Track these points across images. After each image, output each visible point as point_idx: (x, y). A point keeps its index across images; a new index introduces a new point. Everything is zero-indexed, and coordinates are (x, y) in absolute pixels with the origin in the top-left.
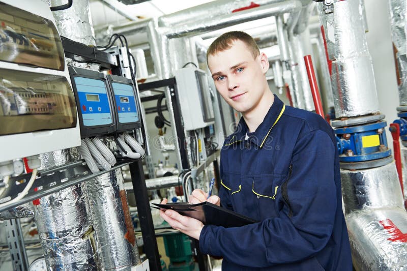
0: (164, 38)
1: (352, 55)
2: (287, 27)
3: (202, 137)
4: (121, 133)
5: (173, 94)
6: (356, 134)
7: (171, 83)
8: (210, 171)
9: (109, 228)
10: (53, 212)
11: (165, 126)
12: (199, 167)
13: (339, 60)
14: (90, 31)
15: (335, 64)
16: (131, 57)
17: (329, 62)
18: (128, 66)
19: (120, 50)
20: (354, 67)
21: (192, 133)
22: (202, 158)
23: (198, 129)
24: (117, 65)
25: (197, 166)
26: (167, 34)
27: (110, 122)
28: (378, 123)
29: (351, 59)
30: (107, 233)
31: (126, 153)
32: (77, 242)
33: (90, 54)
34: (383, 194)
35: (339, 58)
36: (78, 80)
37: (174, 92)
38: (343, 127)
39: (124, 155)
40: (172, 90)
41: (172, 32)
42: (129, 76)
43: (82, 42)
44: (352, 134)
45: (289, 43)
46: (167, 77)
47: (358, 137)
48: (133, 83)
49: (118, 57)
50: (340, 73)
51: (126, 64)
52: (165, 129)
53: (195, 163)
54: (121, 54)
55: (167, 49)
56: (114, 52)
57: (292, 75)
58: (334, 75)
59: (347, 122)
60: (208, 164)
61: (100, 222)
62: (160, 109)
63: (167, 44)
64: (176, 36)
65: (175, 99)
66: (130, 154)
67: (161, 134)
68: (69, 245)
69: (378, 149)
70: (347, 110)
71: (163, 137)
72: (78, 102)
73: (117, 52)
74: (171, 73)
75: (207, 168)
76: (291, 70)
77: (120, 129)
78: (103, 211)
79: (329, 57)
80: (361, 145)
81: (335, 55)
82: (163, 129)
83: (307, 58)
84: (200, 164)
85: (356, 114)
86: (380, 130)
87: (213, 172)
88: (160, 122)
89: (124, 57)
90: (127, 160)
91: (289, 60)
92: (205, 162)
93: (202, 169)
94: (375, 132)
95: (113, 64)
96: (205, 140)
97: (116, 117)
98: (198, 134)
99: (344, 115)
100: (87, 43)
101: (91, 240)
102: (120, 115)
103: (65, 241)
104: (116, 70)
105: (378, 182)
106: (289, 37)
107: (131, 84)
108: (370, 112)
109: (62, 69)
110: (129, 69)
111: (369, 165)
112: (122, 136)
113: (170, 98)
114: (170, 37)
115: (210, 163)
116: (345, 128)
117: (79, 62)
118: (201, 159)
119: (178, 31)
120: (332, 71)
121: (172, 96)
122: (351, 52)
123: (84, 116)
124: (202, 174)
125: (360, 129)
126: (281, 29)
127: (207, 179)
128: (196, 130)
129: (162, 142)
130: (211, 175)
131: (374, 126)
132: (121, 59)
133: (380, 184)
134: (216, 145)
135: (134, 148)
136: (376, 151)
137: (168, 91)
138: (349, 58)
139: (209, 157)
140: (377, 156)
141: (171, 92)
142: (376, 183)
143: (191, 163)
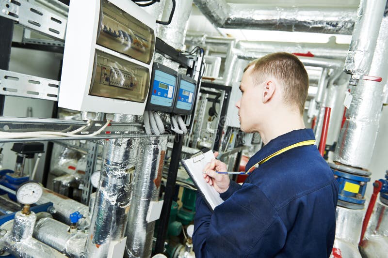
0: (235, 57)
1: (364, 120)
2: (329, 78)
3: (235, 134)
4: (176, 114)
5: (226, 98)
6: (342, 178)
7: (228, 89)
8: (233, 158)
9: (146, 171)
10: (115, 148)
11: (214, 116)
12: (225, 152)
13: (351, 119)
14: (182, 40)
15: (348, 122)
16: (203, 66)
17: (344, 118)
18: (199, 70)
19: (197, 58)
20: (362, 129)
21: (229, 128)
22: (230, 147)
23: (235, 128)
24: (192, 67)
25: (223, 151)
26: (239, 55)
27: (169, 105)
28: (363, 177)
29: (361, 122)
30: (144, 174)
31: (174, 128)
32: (122, 172)
33: (176, 55)
34: (344, 229)
35: (353, 118)
36: (157, 72)
37: (227, 96)
38: (334, 169)
39: (172, 129)
40: (227, 94)
41: (242, 54)
42: (196, 79)
43: (174, 47)
44: (339, 177)
45: (326, 91)
46: (227, 84)
47: (344, 181)
48: (197, 83)
49: (194, 62)
50: (349, 129)
51: (198, 69)
52: (214, 118)
53: (223, 149)
54: (197, 61)
55: (234, 65)
56: (193, 58)
57: (320, 113)
58: (344, 129)
59: (338, 167)
60: (233, 153)
61: (142, 165)
63: (236, 62)
64: (244, 58)
65: (226, 102)
66: (176, 130)
67: (210, 120)
68: (116, 172)
69: (355, 195)
70: (343, 158)
71: (210, 123)
72: (153, 87)
73: (195, 59)
74: (231, 83)
75: (232, 155)
76: (320, 110)
77: (174, 112)
78: (146, 159)
79: (346, 114)
80: (343, 187)
81: (350, 114)
82: (212, 117)
83: (328, 109)
84: (226, 151)
85: (348, 163)
86: (362, 183)
87: (235, 159)
88: (212, 112)
89: (198, 64)
90: (174, 133)
91: (321, 102)
92: (231, 151)
93: (227, 154)
94: (358, 182)
95: (190, 66)
96: (237, 136)
97: (175, 103)
98: (233, 131)
99: (339, 161)
100: (176, 47)
101: (131, 175)
102: (179, 102)
103: (115, 169)
104: (190, 71)
105: (344, 219)
106: (328, 86)
107: (195, 84)
108: (360, 166)
109: (149, 63)
110: (199, 73)
111: (342, 204)
112: (176, 116)
113: (223, 99)
114: (240, 57)
115: (236, 152)
116: (336, 171)
117: (167, 58)
118: (229, 148)
119: (247, 55)
120: (344, 125)
121: (225, 99)
122: (363, 117)
123: (153, 97)
124: (226, 157)
125: (347, 176)
126: (324, 78)
127: (229, 162)
128: (233, 128)
129: (208, 125)
130: (233, 161)
131: (360, 178)
132: (195, 65)
133: (346, 220)
134: (244, 142)
135: (180, 126)
136: (353, 197)
137: (224, 93)
138: (360, 121)
139: (235, 149)
140: (354, 200)
141: (225, 96)
142: (342, 219)
143: (221, 148)
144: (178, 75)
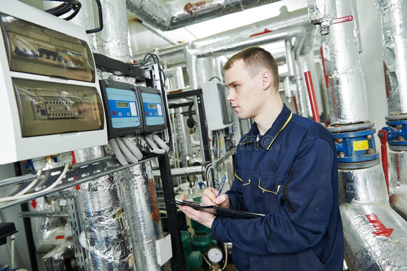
0: (194, 57)
1: (346, 72)
2: (294, 49)
3: (222, 136)
4: (150, 133)
5: (199, 102)
6: (347, 139)
7: (199, 93)
8: (230, 163)
9: (139, 209)
10: (91, 195)
11: (195, 126)
12: (218, 159)
13: (334, 75)
14: (128, 50)
15: (332, 79)
16: (162, 72)
17: (326, 77)
18: (159, 79)
19: (153, 67)
20: (348, 81)
21: (214, 132)
22: (222, 152)
23: (220, 130)
24: (150, 78)
25: (217, 159)
26: (197, 54)
27: (138, 124)
28: (368, 130)
29: (345, 75)
30: (137, 213)
31: (152, 149)
32: (108, 220)
33: (127, 69)
34: (370, 192)
35: (335, 74)
36: (108, 90)
37: (200, 100)
38: (336, 133)
39: (151, 151)
40: (199, 98)
41: (200, 53)
42: (159, 88)
43: (121, 60)
44: (344, 139)
45: (296, 62)
46: (196, 88)
47: (350, 141)
48: (161, 92)
49: (151, 72)
50: (336, 86)
51: (157, 77)
52: (195, 128)
53: (216, 157)
54: (153, 69)
55: (196, 66)
56: (148, 68)
57: (298, 87)
58: (330, 88)
59: (340, 129)
60: (227, 157)
61: (132, 204)
62: (190, 113)
63: (197, 63)
64: (203, 56)
65: (201, 106)
66: (156, 150)
67: (191, 132)
68: (102, 223)
69: (367, 152)
70: (341, 118)
71: (193, 135)
72: (109, 109)
73: (150, 68)
74: (199, 86)
75: (227, 160)
76: (297, 84)
77: (146, 130)
78: (134, 195)
79: (326, 73)
80: (352, 148)
81: (331, 71)
82: (193, 129)
83: (307, 73)
84: (219, 157)
85: (348, 122)
86: (369, 136)
87: (232, 163)
88: (191, 124)
89: (156, 72)
90: (154, 155)
91: (295, 76)
92: (224, 156)
93: (221, 161)
94: (365, 137)
95: (147, 77)
96: (225, 138)
97: (143, 121)
98: (218, 133)
99: (338, 123)
100: (125, 61)
101: (121, 219)
102: (148, 119)
103: (101, 220)
104: (150, 82)
105: (366, 181)
106: (296, 58)
107: (159, 94)
108: (360, 121)
109: (93, 81)
110: (159, 82)
111: (358, 166)
112: (150, 136)
113: (197, 104)
114: (199, 56)
115: (229, 156)
116: (339, 133)
117: (118, 75)
118: (221, 154)
119: (205, 52)
120: (329, 85)
122: (345, 69)
123: (114, 120)
124: (222, 164)
125: (352, 135)
126: (289, 51)
127: (226, 169)
128: (217, 131)
129: (192, 139)
130: (230, 166)
131: (364, 132)
132: (153, 75)
133: (368, 183)
134: (234, 143)
135: (159, 145)
136: (365, 154)
137: (195, 99)
138: (343, 74)
139: (228, 152)
140: (366, 158)
141: (198, 100)
142: (364, 181)
143: (213, 157)
144: (135, 88)
